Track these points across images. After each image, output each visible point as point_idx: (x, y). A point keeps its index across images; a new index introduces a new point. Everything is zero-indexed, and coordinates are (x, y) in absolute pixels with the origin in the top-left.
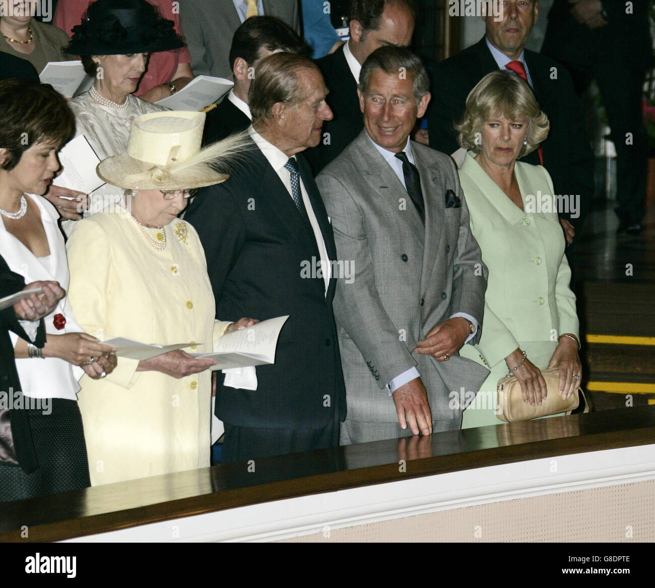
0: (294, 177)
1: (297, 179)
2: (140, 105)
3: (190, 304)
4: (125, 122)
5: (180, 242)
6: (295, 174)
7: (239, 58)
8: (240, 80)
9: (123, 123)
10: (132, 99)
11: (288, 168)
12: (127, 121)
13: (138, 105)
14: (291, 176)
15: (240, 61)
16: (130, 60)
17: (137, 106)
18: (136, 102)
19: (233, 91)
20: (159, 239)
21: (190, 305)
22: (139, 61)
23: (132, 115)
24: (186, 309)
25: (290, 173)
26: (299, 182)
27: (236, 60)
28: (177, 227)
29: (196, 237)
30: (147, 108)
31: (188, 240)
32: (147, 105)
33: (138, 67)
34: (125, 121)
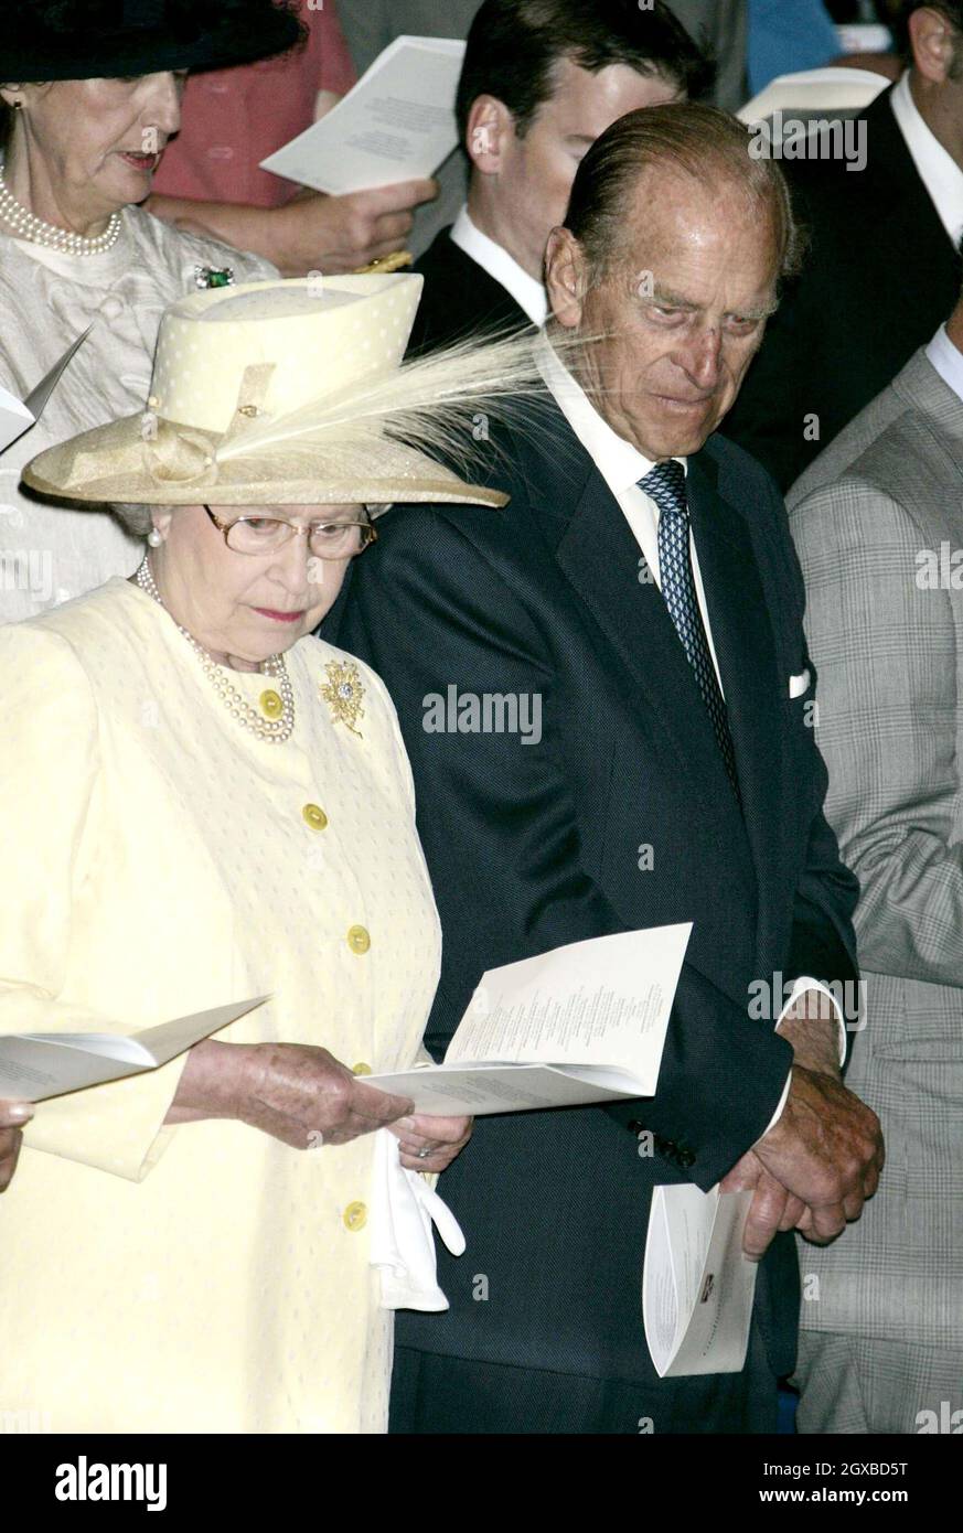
0: (672, 527)
1: (680, 533)
2: (159, 241)
3: (359, 936)
4: (104, 303)
5: (336, 726)
6: (676, 515)
7: (483, 97)
8: (489, 174)
9: (96, 305)
10: (135, 220)
11: (651, 492)
12: (110, 297)
13: (153, 240)
14: (661, 521)
15: (488, 107)
16: (132, 92)
17: (147, 246)
18: (148, 230)
19: (469, 211)
20: (269, 710)
21: (360, 939)
22: (161, 93)
23: (129, 275)
24: (346, 949)
25: (657, 513)
26: (687, 546)
27: (476, 106)
28: (330, 675)
29: (388, 717)
30: (186, 254)
31: (362, 724)
32: (186, 243)
33: (159, 113)
34: (104, 296)
